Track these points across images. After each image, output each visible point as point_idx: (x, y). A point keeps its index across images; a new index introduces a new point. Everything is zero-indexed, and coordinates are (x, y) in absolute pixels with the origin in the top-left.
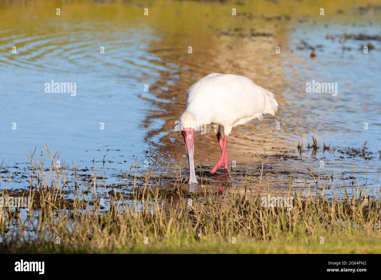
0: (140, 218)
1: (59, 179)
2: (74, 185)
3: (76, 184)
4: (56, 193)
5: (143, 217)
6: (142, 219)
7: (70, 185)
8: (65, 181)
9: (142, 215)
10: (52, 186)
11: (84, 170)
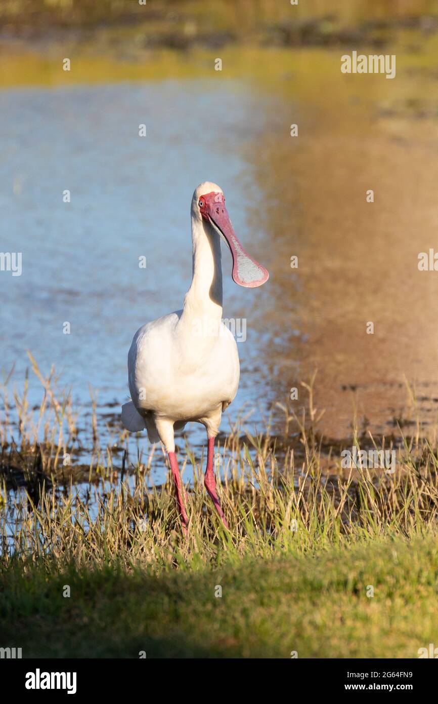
0: (227, 496)
1: (60, 426)
2: (90, 436)
3: (94, 432)
4: (55, 454)
5: (234, 494)
6: (233, 497)
7: (81, 436)
8: (72, 428)
9: (232, 491)
10: (46, 439)
11: (111, 405)
